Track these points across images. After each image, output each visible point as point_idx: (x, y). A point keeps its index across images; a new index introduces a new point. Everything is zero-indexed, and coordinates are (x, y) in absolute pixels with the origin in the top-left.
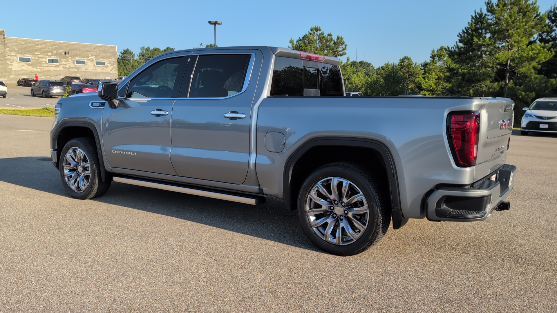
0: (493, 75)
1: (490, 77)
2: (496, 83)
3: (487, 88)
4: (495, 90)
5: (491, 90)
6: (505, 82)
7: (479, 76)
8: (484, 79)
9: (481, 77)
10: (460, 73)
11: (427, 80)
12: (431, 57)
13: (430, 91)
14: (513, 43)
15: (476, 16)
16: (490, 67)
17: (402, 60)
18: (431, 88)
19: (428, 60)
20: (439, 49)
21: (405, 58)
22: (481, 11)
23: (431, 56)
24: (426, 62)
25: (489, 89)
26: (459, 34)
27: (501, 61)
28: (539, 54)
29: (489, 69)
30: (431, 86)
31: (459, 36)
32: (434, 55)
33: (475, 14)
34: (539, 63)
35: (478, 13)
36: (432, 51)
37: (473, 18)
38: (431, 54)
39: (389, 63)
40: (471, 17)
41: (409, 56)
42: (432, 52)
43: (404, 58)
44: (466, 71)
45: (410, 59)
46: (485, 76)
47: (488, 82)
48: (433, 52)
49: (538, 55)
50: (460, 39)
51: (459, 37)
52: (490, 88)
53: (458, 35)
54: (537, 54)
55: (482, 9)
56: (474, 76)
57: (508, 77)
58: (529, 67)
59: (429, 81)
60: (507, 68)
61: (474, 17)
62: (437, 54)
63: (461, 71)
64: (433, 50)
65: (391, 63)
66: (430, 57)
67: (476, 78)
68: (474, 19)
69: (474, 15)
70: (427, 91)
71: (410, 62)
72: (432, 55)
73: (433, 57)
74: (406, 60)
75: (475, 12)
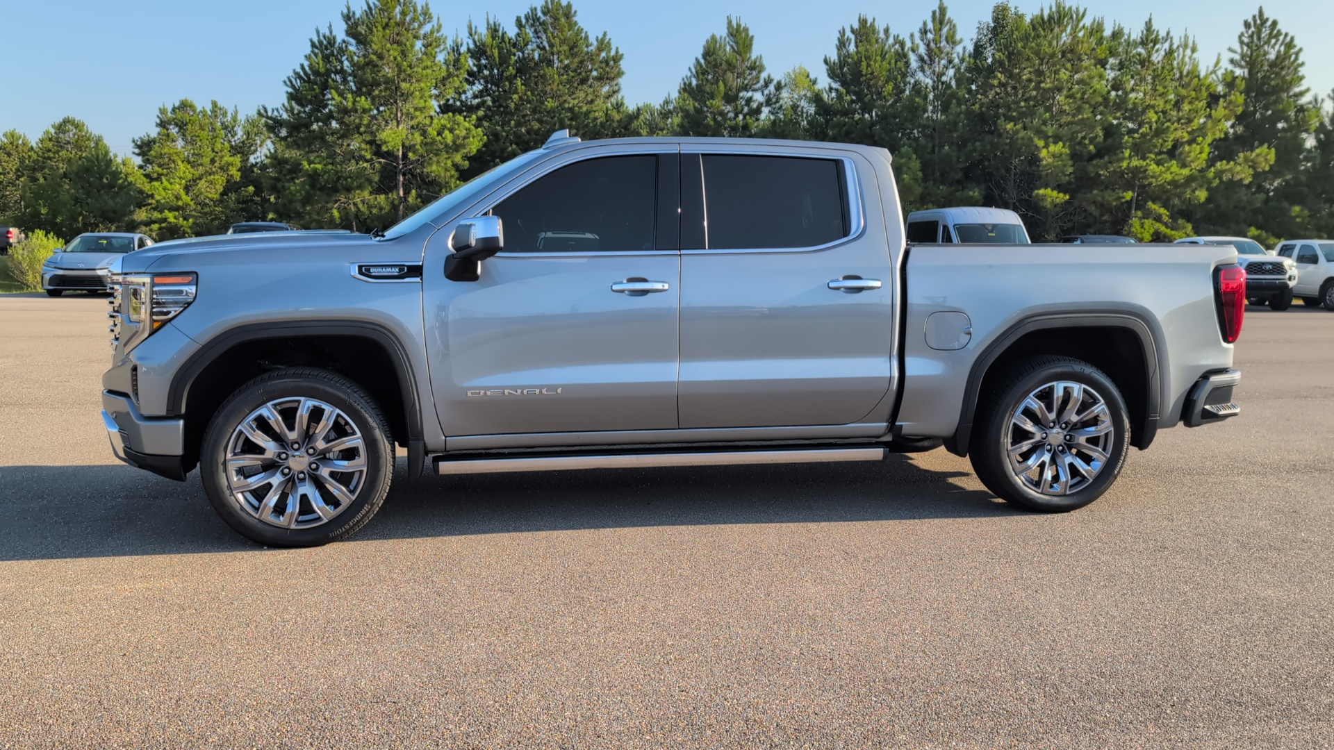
0: (376, 178)
1: (370, 181)
2: (383, 196)
3: (366, 206)
4: (383, 212)
5: (375, 211)
6: (398, 194)
7: (349, 180)
8: (360, 187)
9: (355, 183)
10: (307, 170)
11: (166, 183)
12: (158, 125)
13: (177, 209)
14: (412, 110)
15: (321, 42)
16: (367, 161)
17: (60, 125)
18: (180, 203)
19: (154, 132)
20: (177, 105)
21: (69, 122)
22: (331, 33)
23: (158, 121)
24: (149, 136)
25: (370, 207)
26: (289, 78)
27: (390, 148)
28: (469, 138)
29: (365, 165)
30: (178, 198)
31: (288, 83)
32: (166, 119)
33: (318, 36)
34: (465, 157)
35: (324, 37)
36: (160, 109)
37: (313, 45)
38: (158, 117)
39: (17, 131)
40: (310, 43)
41: (77, 118)
42: (162, 113)
43: (64, 122)
44: (319, 166)
45: (84, 125)
46: (360, 180)
47: (366, 193)
48: (163, 111)
49: (466, 141)
50: (290, 90)
51: (287, 85)
52: (372, 207)
53: (285, 82)
54: (465, 138)
55: (333, 28)
56: (339, 178)
57: (401, 184)
58: (446, 164)
59: (171, 184)
60: (398, 164)
61: (317, 44)
62: (174, 119)
63: (307, 167)
64: (162, 107)
65: (22, 133)
66: (155, 124)
67: (344, 182)
68: (317, 48)
69: (315, 40)
70: (171, 209)
71: (84, 134)
72: (161, 121)
73: (163, 124)
74: (69, 127)
75: (318, 32)
